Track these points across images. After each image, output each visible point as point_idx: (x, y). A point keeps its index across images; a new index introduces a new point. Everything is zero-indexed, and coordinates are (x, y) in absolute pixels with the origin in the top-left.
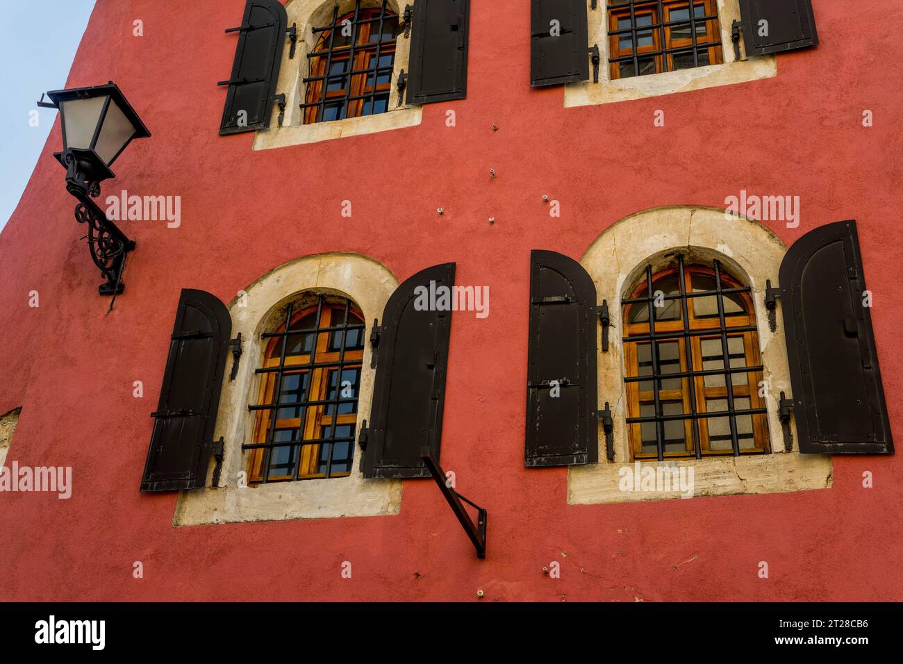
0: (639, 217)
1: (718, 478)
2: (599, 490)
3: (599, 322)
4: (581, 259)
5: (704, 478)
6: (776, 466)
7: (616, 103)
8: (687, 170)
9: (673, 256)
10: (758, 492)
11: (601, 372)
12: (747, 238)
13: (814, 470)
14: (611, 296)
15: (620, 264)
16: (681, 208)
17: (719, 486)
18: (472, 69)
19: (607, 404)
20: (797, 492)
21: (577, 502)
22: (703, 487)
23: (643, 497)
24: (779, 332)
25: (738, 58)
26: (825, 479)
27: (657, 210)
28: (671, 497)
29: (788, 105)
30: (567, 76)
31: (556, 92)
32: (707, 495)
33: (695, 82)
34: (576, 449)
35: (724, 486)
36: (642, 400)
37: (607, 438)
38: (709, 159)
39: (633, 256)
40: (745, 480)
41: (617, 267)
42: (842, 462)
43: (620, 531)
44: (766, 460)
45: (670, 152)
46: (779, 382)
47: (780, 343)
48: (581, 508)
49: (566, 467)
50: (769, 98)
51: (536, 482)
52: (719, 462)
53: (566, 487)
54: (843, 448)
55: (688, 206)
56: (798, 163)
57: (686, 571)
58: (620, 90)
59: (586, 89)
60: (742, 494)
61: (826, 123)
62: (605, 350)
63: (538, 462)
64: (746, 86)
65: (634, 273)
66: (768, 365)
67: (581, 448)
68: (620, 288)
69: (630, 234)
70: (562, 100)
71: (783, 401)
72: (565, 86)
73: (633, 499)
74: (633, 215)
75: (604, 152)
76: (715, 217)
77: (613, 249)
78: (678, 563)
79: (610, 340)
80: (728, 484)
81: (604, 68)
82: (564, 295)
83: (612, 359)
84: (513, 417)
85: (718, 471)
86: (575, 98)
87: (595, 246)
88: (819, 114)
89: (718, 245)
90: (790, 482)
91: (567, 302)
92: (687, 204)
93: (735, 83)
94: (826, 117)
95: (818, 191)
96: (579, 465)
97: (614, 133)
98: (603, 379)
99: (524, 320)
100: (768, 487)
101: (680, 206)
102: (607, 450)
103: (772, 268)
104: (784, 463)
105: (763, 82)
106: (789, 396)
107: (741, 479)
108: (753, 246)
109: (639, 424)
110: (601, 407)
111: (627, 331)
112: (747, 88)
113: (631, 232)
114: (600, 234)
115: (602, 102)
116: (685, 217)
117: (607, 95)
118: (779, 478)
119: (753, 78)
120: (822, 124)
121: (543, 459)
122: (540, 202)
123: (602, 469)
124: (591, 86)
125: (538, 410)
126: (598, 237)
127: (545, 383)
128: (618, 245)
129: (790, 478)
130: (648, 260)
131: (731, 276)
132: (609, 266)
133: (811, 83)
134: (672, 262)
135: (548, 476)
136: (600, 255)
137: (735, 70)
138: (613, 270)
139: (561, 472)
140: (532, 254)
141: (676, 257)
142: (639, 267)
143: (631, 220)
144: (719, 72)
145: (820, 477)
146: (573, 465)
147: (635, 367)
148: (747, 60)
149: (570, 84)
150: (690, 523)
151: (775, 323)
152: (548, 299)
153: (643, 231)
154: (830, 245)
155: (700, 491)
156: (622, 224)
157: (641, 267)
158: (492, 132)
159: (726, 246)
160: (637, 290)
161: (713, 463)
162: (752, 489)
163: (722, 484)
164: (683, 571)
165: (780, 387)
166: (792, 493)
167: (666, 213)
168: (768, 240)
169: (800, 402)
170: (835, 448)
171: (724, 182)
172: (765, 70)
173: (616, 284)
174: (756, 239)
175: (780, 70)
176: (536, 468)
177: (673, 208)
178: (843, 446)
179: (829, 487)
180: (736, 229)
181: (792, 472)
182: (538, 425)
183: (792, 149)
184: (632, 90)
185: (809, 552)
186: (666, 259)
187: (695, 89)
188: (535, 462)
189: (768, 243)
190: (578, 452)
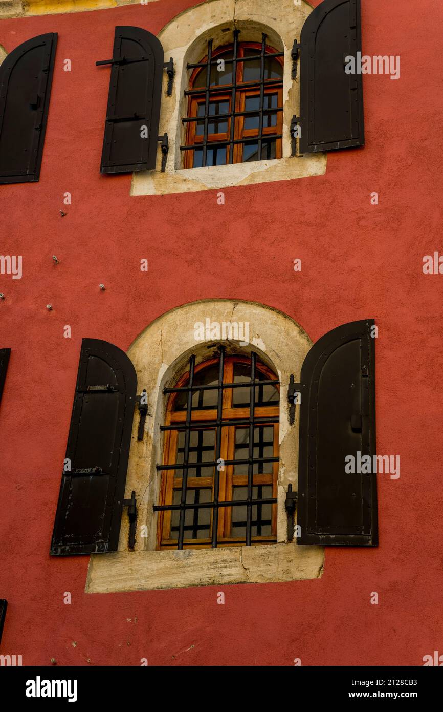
0: (187, 308)
1: (225, 567)
2: (117, 579)
3: (138, 411)
4: (128, 349)
5: (212, 567)
6: (277, 556)
7: (178, 194)
8: (234, 264)
9: (215, 347)
10: (259, 581)
11: (133, 461)
12: (280, 333)
13: (309, 560)
14: (152, 386)
15: (164, 354)
16: (225, 301)
17: (225, 575)
18: (48, 151)
19: (134, 493)
20: (292, 582)
21: (95, 591)
22: (210, 576)
23: (156, 586)
24: (296, 426)
25: (293, 154)
26: (318, 569)
27: (204, 302)
28: (181, 586)
29: (331, 204)
30: (134, 164)
31: (124, 180)
32: (213, 584)
33: (253, 176)
34: (98, 538)
35: (228, 575)
36: (176, 487)
37: (130, 526)
38: (255, 254)
39: (177, 346)
40: (248, 569)
41: (161, 358)
42: (333, 553)
43: (129, 620)
44: (269, 549)
45: (221, 245)
46: (290, 474)
47: (296, 436)
48: (98, 596)
49: (88, 555)
50: (315, 196)
51: (59, 570)
52: (228, 551)
53: (86, 576)
54: (335, 540)
55: (231, 299)
56: (333, 261)
57: (183, 660)
58: (185, 180)
59: (153, 178)
60: (244, 583)
61: (362, 223)
62: (140, 438)
63: (63, 551)
64: (296, 183)
65: (177, 364)
66: (283, 457)
67: (104, 537)
68: (161, 379)
69: (177, 325)
70: (129, 188)
71: (289, 493)
72: (134, 173)
73: (146, 587)
74: (181, 306)
75: (162, 243)
76: (254, 311)
77: (159, 339)
78: (177, 653)
79: (146, 430)
80: (233, 573)
81: (172, 157)
82: (106, 385)
83: (145, 448)
84: (46, 504)
85: (226, 560)
86: (142, 187)
87: (143, 336)
88: (357, 214)
89: (254, 338)
90: (287, 572)
91: (109, 391)
92: (230, 297)
93: (288, 179)
94: (363, 217)
95: (346, 290)
96: (101, 553)
97: (173, 224)
98: (135, 467)
99: (68, 408)
100: (268, 576)
101: (223, 299)
102: (130, 538)
103: (298, 363)
104: (284, 553)
105: (313, 179)
106: (295, 489)
107: (245, 568)
108: (284, 341)
109: (170, 512)
110: (128, 496)
111: (169, 418)
112: (297, 184)
113: (178, 323)
114: (149, 324)
115: (166, 192)
116: (228, 310)
117: (171, 185)
118: (278, 568)
119: (305, 174)
120: (358, 223)
121: (67, 548)
122: (97, 290)
123: (122, 557)
124: (158, 175)
125: (70, 498)
126: (147, 327)
127: (79, 471)
128: (165, 335)
129: (288, 568)
130: (191, 350)
131: (268, 368)
132: (154, 356)
133: (354, 183)
134: (216, 353)
135: (71, 564)
136: (147, 344)
137: (289, 166)
138: (157, 360)
139: (83, 560)
140: (83, 341)
141: (218, 348)
142: (182, 357)
143: (179, 312)
144: (276, 167)
145: (314, 567)
146: (96, 554)
147: (173, 454)
148: (302, 156)
149: (137, 173)
150: (193, 612)
151: (294, 416)
152: (92, 388)
153: (188, 323)
154: (350, 343)
155: (207, 579)
156: (170, 314)
157: (184, 357)
158: (59, 217)
159: (261, 339)
160: (183, 378)
161: (223, 552)
162: (254, 578)
163: (228, 573)
164: (180, 660)
165: (290, 479)
166: (287, 583)
167: (212, 306)
168: (298, 335)
169: (303, 495)
170: (328, 539)
171: (266, 277)
172: (315, 167)
173: (158, 373)
174: (288, 334)
175: (329, 169)
176: (60, 557)
177: (218, 301)
178: (335, 538)
179: (320, 577)
180: (271, 324)
181: (290, 562)
182: (67, 513)
183: (329, 247)
184: (195, 181)
185: (293, 641)
186: (209, 350)
187: (252, 183)
188: (59, 550)
189: (298, 338)
190: (100, 541)
